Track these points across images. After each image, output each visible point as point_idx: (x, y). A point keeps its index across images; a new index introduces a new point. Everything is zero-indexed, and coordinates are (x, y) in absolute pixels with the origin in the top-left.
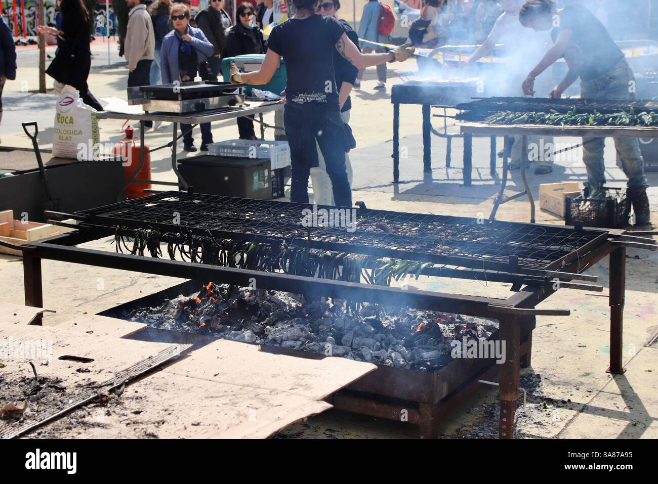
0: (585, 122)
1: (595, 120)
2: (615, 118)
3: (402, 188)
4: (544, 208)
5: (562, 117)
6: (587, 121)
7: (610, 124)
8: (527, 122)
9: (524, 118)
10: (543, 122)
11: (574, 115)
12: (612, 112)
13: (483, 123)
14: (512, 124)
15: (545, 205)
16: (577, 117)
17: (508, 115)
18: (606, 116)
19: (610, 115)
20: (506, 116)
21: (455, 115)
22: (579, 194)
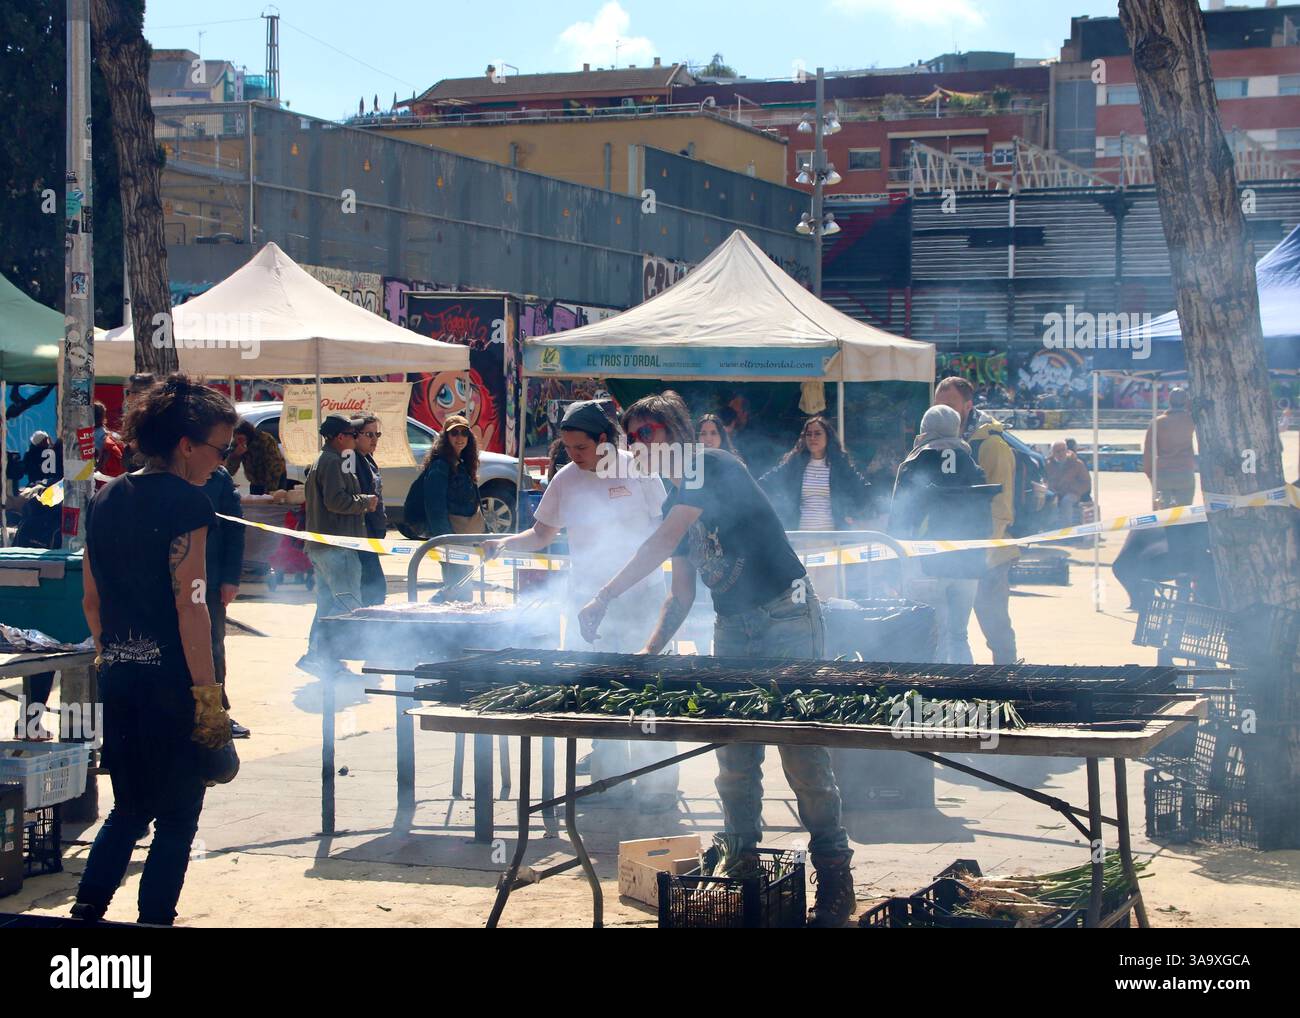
0: (681, 709)
1: (701, 705)
2: (741, 701)
3: (338, 845)
4: (629, 894)
5: (634, 696)
6: (684, 704)
7: (732, 715)
8: (561, 708)
9: (555, 699)
10: (594, 707)
11: (658, 694)
12: (734, 688)
13: (467, 709)
14: (531, 711)
15: (631, 890)
16: (664, 697)
17: (522, 691)
18: (726, 696)
19: (731, 695)
20: (517, 693)
21: (412, 690)
22: (695, 863)
